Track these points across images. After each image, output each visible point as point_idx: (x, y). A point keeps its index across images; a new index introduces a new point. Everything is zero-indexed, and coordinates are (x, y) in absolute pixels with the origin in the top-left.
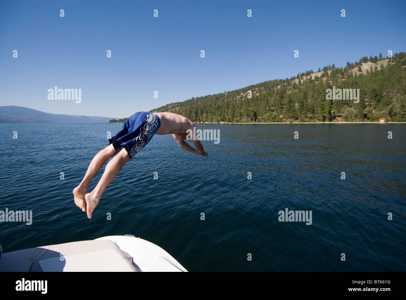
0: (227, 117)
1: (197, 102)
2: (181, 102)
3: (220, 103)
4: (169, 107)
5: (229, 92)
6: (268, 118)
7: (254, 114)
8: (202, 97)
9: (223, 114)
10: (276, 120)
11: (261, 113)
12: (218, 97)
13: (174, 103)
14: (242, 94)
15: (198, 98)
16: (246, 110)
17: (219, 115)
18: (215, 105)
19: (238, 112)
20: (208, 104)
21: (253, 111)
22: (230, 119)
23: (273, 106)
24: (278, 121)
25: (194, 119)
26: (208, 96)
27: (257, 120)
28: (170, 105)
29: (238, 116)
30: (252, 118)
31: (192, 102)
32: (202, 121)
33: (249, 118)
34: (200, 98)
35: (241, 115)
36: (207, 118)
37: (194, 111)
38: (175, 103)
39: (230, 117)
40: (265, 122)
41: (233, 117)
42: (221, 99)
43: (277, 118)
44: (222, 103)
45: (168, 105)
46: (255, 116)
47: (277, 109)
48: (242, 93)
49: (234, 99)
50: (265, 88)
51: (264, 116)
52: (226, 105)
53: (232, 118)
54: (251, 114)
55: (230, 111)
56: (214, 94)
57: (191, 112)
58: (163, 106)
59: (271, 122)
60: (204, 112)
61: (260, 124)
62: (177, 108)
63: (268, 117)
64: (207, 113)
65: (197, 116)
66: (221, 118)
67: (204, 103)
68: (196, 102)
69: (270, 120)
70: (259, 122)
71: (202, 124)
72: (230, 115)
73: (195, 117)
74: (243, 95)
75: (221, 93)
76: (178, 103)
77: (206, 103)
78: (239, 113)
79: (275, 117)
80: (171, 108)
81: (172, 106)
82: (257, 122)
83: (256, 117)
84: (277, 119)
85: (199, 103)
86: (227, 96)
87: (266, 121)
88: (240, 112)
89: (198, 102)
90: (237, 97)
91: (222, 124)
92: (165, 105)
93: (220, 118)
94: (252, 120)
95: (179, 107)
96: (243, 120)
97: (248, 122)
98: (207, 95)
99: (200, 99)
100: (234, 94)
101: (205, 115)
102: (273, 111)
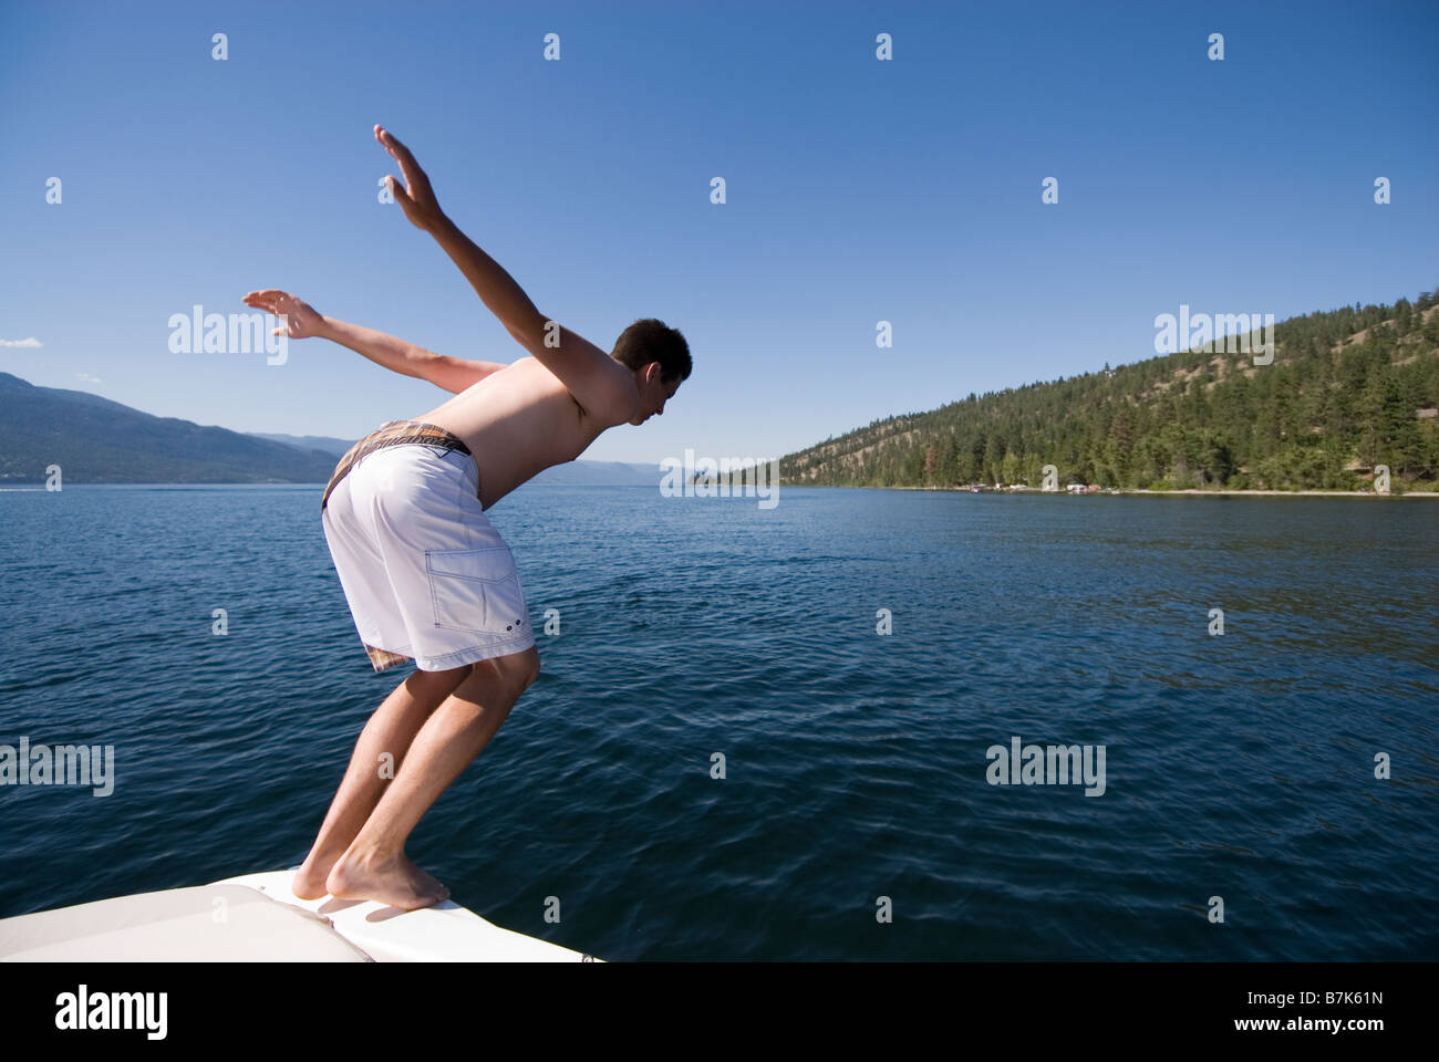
0: (1098, 464)
1: (986, 411)
2: (926, 412)
3: (1080, 412)
4: (883, 431)
5: (1121, 369)
6: (1283, 474)
7: (1217, 456)
8: (1008, 391)
9: (1081, 456)
10: (1325, 480)
11: (1256, 448)
12: (1074, 389)
13: (898, 418)
14: (1180, 373)
15: (990, 396)
16: (1184, 439)
17: (1067, 460)
18: (1061, 417)
19: (1148, 447)
20: (1029, 417)
21: (1213, 443)
22: (1110, 476)
23: (1314, 422)
24: (1333, 487)
25: (967, 473)
26: (1033, 386)
27: (1233, 479)
28: (885, 423)
29: (1148, 465)
30: (1209, 470)
31: (966, 413)
32: (1001, 480)
33: (1198, 473)
34: (1001, 395)
35: (1162, 461)
36: (1020, 468)
37: (968, 443)
38: (904, 417)
39: (1113, 467)
40: (1271, 489)
41: (1124, 466)
42: (1084, 396)
43: (1326, 473)
44: (1089, 410)
45: (876, 425)
46: (1225, 464)
47: (1330, 436)
48: (1183, 372)
49: (1144, 395)
50: (1289, 344)
51: (1264, 464)
52: (1102, 418)
53: (1122, 473)
54: (1203, 455)
55: (1112, 442)
56: (1058, 379)
57: (956, 449)
58: (859, 429)
59: (1296, 490)
60: (1009, 448)
61: (1247, 496)
62: (908, 436)
63: (1284, 466)
64: (1023, 451)
65: (981, 461)
66: (1075, 469)
67: (1012, 415)
68: (983, 409)
69: (1293, 482)
70: (1245, 488)
71: (1001, 492)
72: (1111, 458)
73: (972, 467)
74: (1188, 379)
75: (1087, 374)
76: (913, 417)
77: (1021, 412)
78: (1149, 453)
79: (1320, 467)
80: (888, 434)
81: (890, 427)
82: (1234, 488)
83: (1229, 469)
84: (1331, 476)
85: (996, 413)
86: (1112, 384)
87: (1275, 485)
88: (1154, 446)
89: (990, 409)
90: (1158, 385)
91: (1075, 495)
92: (867, 425)
93: (1069, 471)
94: (1209, 479)
95: (915, 431)
96: (1169, 478)
97: (1193, 487)
98: (1029, 384)
99: (998, 400)
100: (1144, 376)
101: (1011, 458)
102: (1313, 441)
